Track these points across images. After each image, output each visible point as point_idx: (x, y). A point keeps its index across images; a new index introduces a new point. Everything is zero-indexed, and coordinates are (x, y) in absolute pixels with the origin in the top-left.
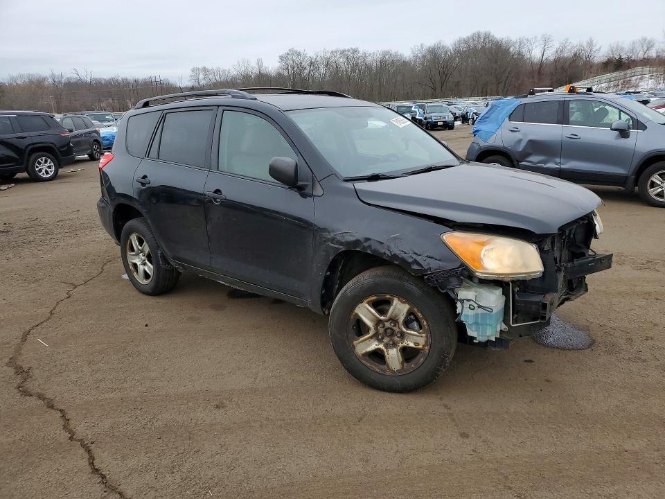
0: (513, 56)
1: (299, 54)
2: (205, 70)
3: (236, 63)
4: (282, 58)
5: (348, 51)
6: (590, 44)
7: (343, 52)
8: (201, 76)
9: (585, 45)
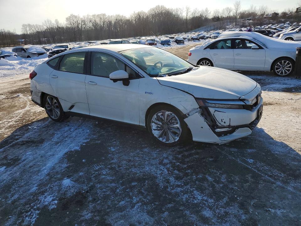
0: (175, 15)
1: (76, 17)
2: (29, 25)
3: (44, 22)
4: (67, 19)
5: (101, 15)
6: (207, 10)
7: (98, 15)
8: (28, 29)
9: (204, 10)
